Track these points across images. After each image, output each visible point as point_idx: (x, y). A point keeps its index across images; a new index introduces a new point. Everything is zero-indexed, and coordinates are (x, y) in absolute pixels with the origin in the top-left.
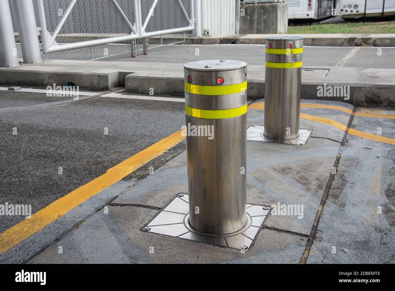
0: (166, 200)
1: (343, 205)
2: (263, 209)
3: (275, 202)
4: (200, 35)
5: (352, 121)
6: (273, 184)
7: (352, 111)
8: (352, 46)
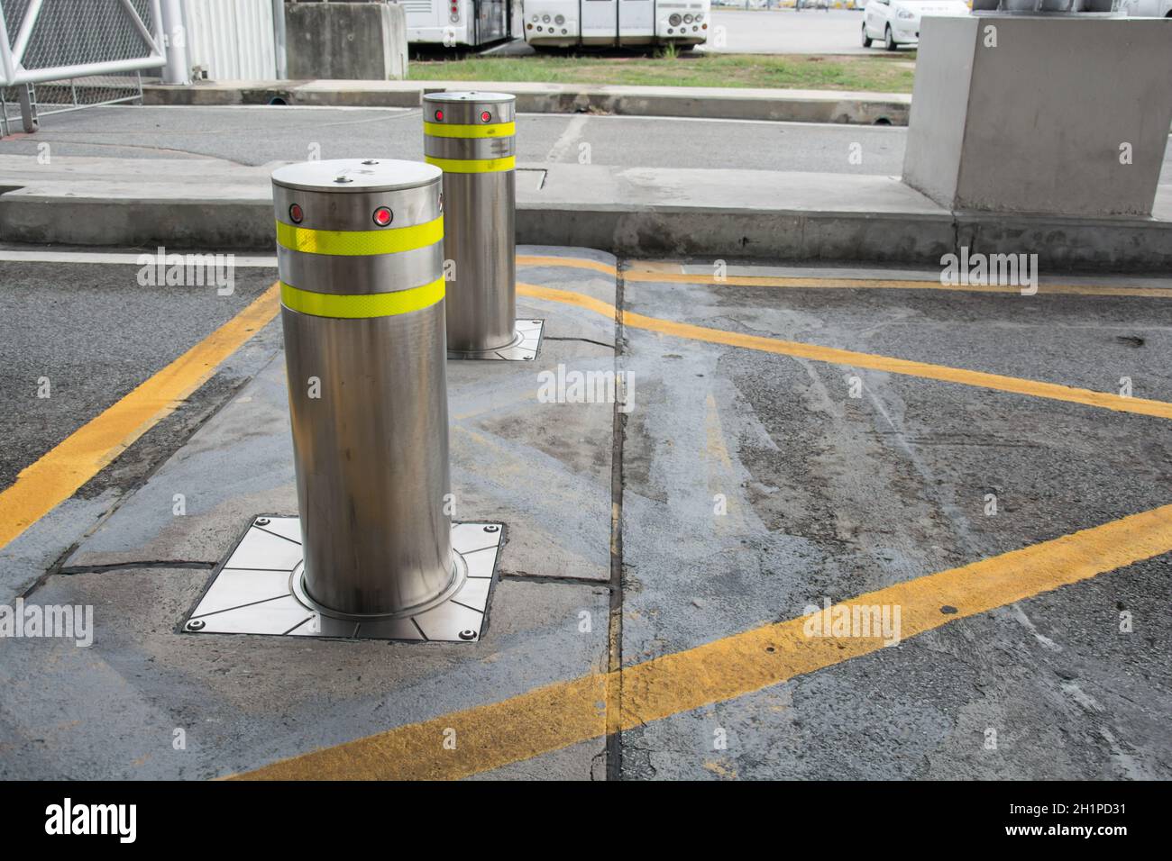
0: (225, 537)
1: (662, 498)
2: (486, 529)
3: (508, 510)
4: (183, 79)
5: (622, 294)
6: (488, 464)
7: (615, 268)
8: (569, 112)
